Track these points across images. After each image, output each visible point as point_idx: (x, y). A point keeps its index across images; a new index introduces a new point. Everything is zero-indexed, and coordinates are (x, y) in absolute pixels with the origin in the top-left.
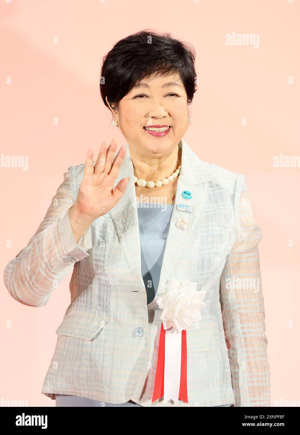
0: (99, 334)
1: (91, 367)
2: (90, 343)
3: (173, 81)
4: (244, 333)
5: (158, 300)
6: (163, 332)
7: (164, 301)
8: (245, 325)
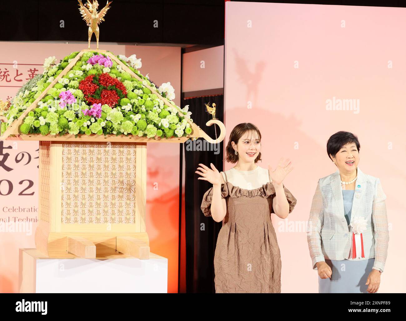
0: (332, 237)
1: (331, 249)
2: (330, 241)
3: (353, 146)
5: (351, 224)
6: (354, 235)
7: (353, 225)
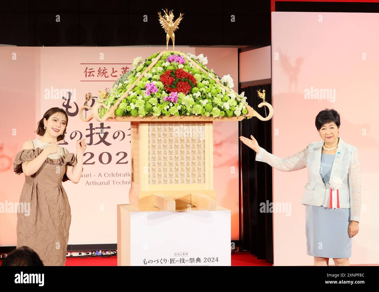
2: (312, 190)
3: (332, 124)
4: (352, 190)
6: (331, 190)
8: (353, 188)
